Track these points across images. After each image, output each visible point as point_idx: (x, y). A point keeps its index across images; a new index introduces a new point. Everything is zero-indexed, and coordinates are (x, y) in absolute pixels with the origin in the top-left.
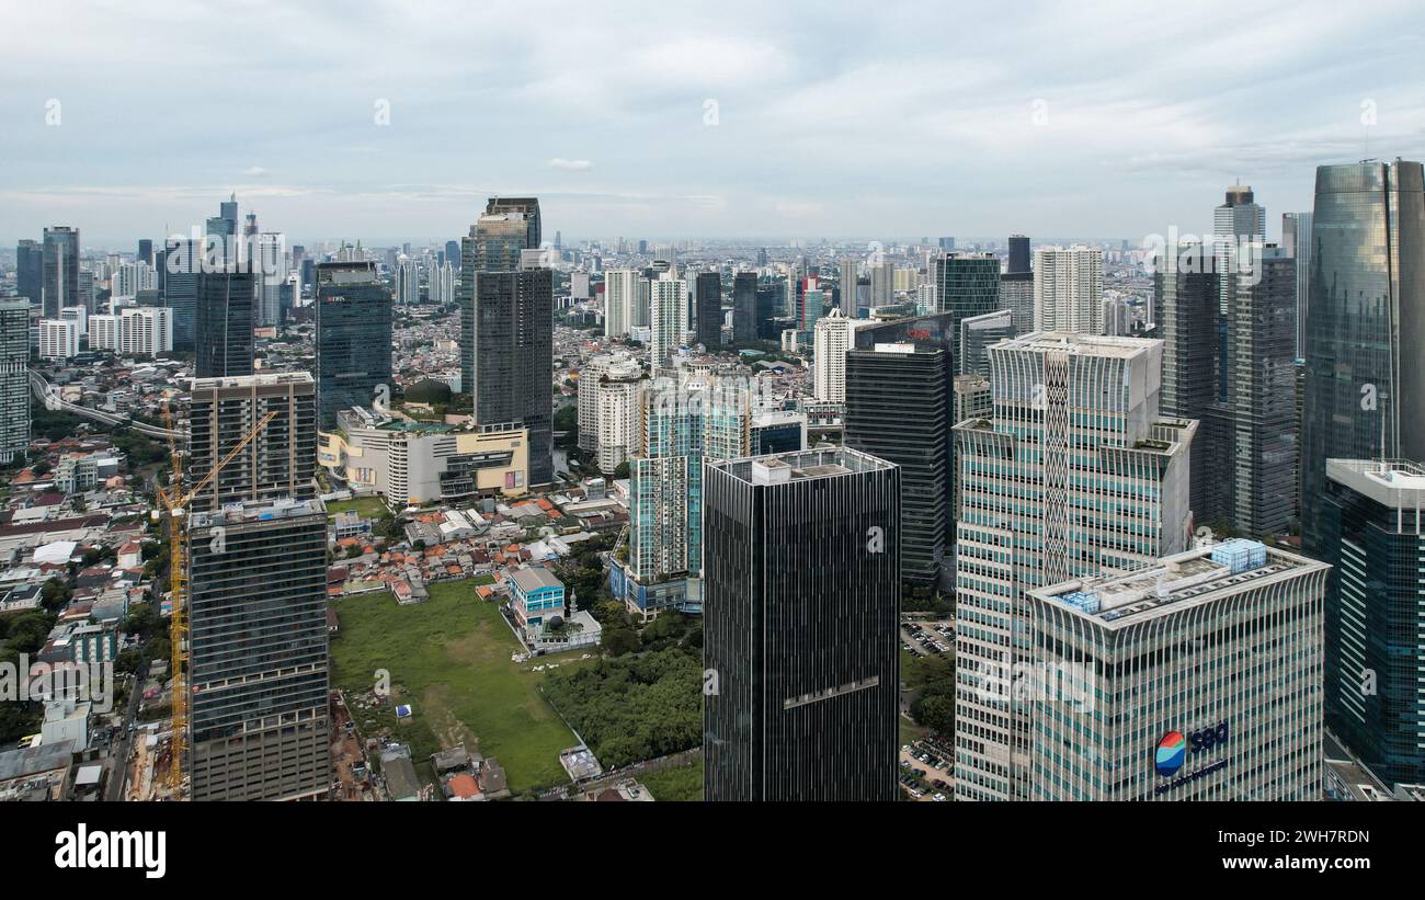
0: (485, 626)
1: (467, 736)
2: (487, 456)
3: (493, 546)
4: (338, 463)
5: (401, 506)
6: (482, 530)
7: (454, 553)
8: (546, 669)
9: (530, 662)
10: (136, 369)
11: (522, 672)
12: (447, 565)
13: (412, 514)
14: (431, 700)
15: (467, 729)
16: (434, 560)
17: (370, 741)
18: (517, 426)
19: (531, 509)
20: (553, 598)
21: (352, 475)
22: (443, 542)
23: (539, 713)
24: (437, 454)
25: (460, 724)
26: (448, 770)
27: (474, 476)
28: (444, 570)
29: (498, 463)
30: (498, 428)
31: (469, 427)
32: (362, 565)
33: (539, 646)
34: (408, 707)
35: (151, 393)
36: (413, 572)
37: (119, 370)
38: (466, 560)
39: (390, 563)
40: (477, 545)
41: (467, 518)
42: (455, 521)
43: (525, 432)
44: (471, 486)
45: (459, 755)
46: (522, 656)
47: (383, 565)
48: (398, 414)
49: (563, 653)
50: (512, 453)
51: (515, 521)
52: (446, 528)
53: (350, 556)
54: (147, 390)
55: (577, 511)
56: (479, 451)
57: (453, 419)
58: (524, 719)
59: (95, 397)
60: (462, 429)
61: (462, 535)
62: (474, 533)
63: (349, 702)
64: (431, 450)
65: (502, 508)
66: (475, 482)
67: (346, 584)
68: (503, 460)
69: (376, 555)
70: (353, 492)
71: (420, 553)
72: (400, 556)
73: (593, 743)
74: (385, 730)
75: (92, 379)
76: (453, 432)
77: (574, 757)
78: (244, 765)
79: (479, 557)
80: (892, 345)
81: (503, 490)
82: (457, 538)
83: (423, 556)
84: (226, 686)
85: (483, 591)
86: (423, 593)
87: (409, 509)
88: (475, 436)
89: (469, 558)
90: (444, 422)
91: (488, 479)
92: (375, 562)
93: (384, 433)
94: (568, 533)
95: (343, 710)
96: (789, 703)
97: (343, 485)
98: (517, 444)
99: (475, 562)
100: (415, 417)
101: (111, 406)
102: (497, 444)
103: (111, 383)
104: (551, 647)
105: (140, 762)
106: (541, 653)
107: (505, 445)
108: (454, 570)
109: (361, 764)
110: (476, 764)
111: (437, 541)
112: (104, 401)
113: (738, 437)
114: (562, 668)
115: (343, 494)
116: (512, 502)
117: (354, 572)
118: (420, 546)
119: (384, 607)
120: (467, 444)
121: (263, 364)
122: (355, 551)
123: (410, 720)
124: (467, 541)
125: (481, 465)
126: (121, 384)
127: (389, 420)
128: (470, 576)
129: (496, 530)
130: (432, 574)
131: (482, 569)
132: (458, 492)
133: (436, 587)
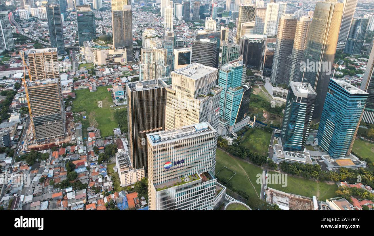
0: (107, 98)
1: (96, 124)
2: (116, 55)
3: (114, 78)
4: (84, 54)
5: (96, 66)
6: (112, 74)
7: (105, 79)
8: (117, 109)
9: (114, 107)
10: (43, 24)
11: (112, 110)
12: (102, 82)
13: (99, 68)
14: (91, 115)
15: (96, 122)
16: (100, 81)
17: (76, 124)
18: (124, 48)
19: (125, 68)
20: (121, 93)
21: (86, 58)
22: (103, 76)
23: (112, 119)
24: (104, 54)
25: (95, 121)
26: (90, 131)
27: (113, 59)
28: (101, 84)
29: (120, 57)
30: (119, 49)
31: (112, 48)
32: (84, 81)
33: (117, 104)
34: (86, 117)
35: (45, 31)
36: (94, 84)
37: (38, 24)
38: (107, 81)
39: (90, 81)
40: (111, 77)
41: (110, 70)
42: (107, 71)
43: (126, 49)
44: (113, 61)
45: (92, 128)
46: (113, 106)
47: (88, 82)
48: (96, 43)
49: (122, 106)
50: (123, 54)
51: (121, 71)
52: (104, 73)
53: (82, 79)
54: (44, 30)
55: (136, 69)
56: (115, 54)
57: (109, 45)
58: (109, 121)
59: (32, 31)
60: (111, 48)
61: (108, 75)
62: (111, 74)
63: (74, 115)
64: (103, 53)
65: (119, 68)
66: (114, 61)
67: (80, 86)
68: (121, 56)
69: (88, 79)
70: (86, 62)
71: (97, 79)
72: (93, 79)
73: (120, 127)
74: (80, 121)
75: (32, 26)
76: (108, 49)
77: (116, 130)
78: (46, 130)
79: (110, 81)
80: (204, 39)
81: (121, 63)
82: (107, 75)
83: (98, 80)
84: (40, 116)
85: (109, 89)
86: (96, 89)
87: (98, 67)
88: (113, 50)
89: (108, 80)
90: (107, 46)
91: (117, 60)
92: (87, 81)
93: (93, 49)
94: (132, 75)
95: (72, 117)
96: (140, 132)
97: (84, 60)
98: (124, 52)
99: (109, 82)
100: (101, 44)
101: (35, 35)
102: (119, 52)
103: (36, 28)
104: (119, 104)
105: (31, 125)
106: (117, 106)
107: (121, 53)
108: (104, 84)
109: (73, 129)
110: (95, 131)
111: (102, 76)
112: (34, 33)
113: (163, 61)
114: (120, 110)
115: (84, 62)
116: (122, 66)
117: (82, 83)
118: (98, 77)
119: (86, 92)
120: (111, 52)
121: (73, 23)
122: (83, 78)
123: (85, 119)
124: (109, 76)
125: (115, 57)
126: (39, 28)
127: (94, 45)
128: (107, 85)
129: (116, 74)
130: (98, 85)
131: (110, 83)
132: (110, 63)
133: (99, 88)
